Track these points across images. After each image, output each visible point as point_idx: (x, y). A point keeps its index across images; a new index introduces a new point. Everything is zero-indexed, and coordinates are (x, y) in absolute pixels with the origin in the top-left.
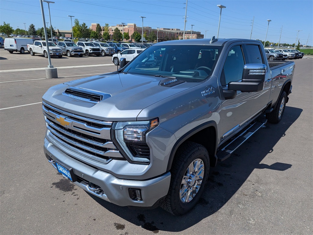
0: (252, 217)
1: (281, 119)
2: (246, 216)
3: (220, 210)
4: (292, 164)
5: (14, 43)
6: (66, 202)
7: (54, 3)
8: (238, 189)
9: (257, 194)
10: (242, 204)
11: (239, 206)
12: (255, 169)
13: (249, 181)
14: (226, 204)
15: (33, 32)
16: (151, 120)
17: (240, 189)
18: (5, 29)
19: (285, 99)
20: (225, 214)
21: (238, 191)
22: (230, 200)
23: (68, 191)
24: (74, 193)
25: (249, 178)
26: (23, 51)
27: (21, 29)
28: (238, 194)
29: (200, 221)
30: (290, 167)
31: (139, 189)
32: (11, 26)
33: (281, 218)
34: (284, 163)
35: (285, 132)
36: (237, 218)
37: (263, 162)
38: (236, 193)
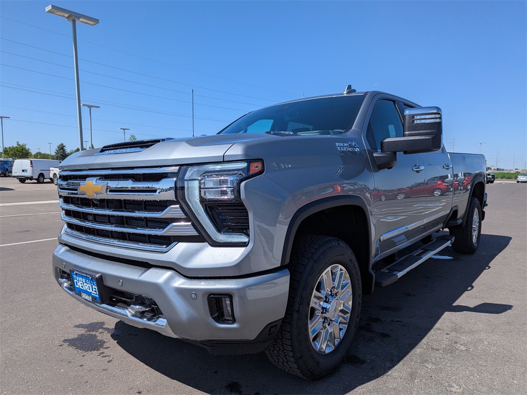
0: (455, 382)
1: (478, 245)
2: (442, 380)
3: (389, 373)
4: (512, 305)
5: (28, 167)
6: (85, 367)
7: (99, 107)
8: (420, 341)
9: (457, 348)
10: (433, 363)
11: (427, 365)
12: (446, 313)
13: (439, 329)
14: (401, 363)
15: (62, 155)
16: (249, 161)
17: (424, 341)
18: (18, 151)
19: (478, 212)
20: (401, 379)
21: (420, 343)
22: (408, 356)
23: (91, 351)
24: (103, 353)
25: (437, 325)
26: (42, 179)
27: (43, 152)
28: (420, 348)
29: (353, 389)
30: (510, 309)
31: (229, 295)
32: (27, 147)
33: (513, 382)
34: (498, 303)
35: (488, 264)
36: (425, 384)
37: (459, 302)
38: (416, 347)
